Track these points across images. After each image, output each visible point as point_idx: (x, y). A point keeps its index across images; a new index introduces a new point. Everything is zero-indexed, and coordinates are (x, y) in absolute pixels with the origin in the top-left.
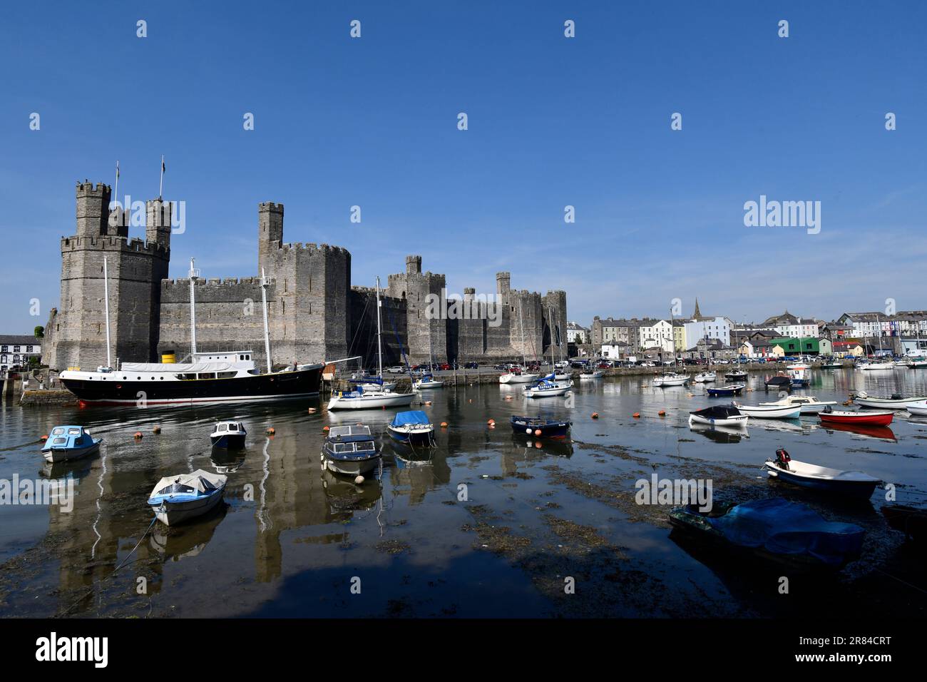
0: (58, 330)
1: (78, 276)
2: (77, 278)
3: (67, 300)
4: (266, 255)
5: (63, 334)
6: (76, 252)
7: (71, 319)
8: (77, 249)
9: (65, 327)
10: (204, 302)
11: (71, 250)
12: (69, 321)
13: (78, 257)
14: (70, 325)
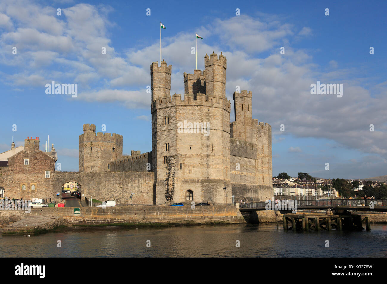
0: (181, 168)
4: (250, 127)
5: (206, 173)
6: (215, 108)
7: (213, 161)
8: (216, 107)
9: (207, 168)
10: (234, 156)
11: (210, 105)
12: (211, 163)
13: (217, 112)
14: (211, 166)
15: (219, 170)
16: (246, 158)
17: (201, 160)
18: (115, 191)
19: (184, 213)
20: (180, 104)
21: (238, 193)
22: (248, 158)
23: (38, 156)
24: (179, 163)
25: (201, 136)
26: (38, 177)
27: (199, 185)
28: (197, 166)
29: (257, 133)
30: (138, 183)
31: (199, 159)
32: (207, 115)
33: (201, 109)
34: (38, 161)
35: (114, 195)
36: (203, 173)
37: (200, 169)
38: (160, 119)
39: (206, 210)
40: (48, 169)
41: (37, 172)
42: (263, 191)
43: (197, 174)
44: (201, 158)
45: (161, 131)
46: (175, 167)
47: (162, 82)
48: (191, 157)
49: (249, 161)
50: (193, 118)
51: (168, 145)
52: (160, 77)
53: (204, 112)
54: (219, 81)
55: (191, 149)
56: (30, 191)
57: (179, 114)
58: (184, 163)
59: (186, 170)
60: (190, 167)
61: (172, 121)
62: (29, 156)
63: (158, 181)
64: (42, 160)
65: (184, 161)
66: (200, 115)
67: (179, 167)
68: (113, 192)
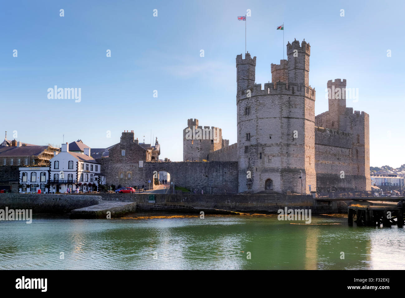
0: (261, 158)
1: (298, 116)
2: (298, 118)
3: (288, 135)
4: (344, 116)
5: (286, 162)
6: (296, 97)
7: (294, 150)
8: (297, 95)
9: (287, 157)
10: (324, 145)
11: (292, 94)
12: (292, 152)
13: (298, 101)
14: (292, 155)
15: (301, 159)
16: (338, 148)
17: (281, 149)
18: (201, 180)
19: (256, 202)
20: (260, 94)
21: (328, 183)
22: (340, 147)
23: (133, 148)
24: (259, 152)
25: (281, 125)
26: (133, 166)
27: (279, 174)
28: (276, 155)
29: (352, 122)
30: (223, 172)
31: (278, 148)
32: (287, 104)
33: (280, 98)
34: (133, 152)
35: (199, 184)
36: (282, 162)
37: (279, 158)
38: (242, 110)
39: (279, 200)
40: (141, 159)
41: (132, 162)
42: (358, 181)
43: (277, 163)
44: (280, 147)
45: (243, 121)
46: (255, 156)
47: (246, 73)
48: (271, 146)
49: (342, 151)
50: (273, 107)
51: (248, 135)
52: (244, 69)
53: (285, 100)
54: (300, 68)
55: (271, 138)
56: (127, 178)
57: (259, 104)
58: (264, 153)
59: (266, 159)
60: (270, 156)
61: (253, 111)
62: (125, 147)
63: (241, 170)
64: (136, 151)
65: (264, 151)
66: (280, 103)
67: (259, 156)
68: (199, 181)
